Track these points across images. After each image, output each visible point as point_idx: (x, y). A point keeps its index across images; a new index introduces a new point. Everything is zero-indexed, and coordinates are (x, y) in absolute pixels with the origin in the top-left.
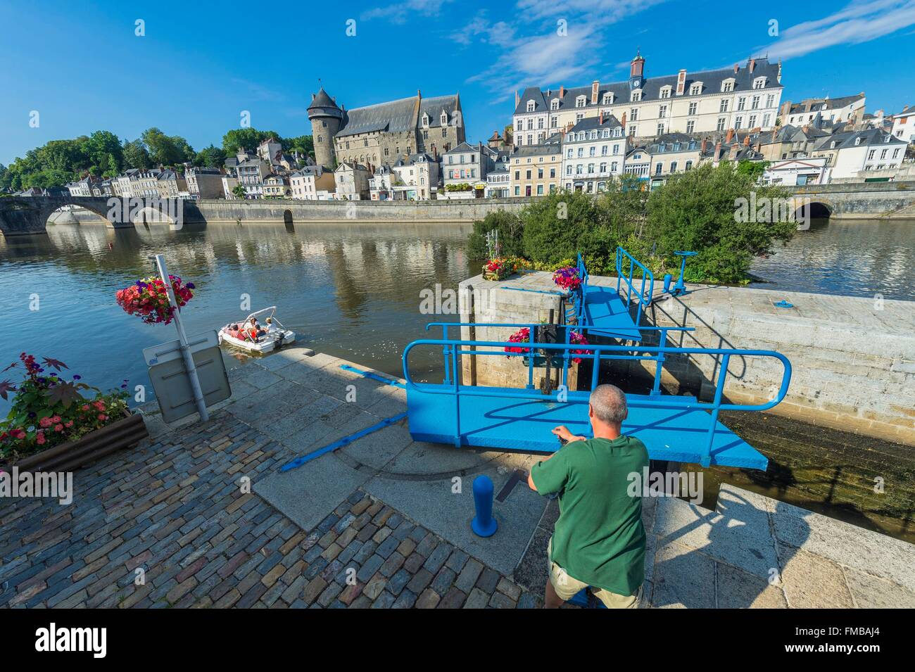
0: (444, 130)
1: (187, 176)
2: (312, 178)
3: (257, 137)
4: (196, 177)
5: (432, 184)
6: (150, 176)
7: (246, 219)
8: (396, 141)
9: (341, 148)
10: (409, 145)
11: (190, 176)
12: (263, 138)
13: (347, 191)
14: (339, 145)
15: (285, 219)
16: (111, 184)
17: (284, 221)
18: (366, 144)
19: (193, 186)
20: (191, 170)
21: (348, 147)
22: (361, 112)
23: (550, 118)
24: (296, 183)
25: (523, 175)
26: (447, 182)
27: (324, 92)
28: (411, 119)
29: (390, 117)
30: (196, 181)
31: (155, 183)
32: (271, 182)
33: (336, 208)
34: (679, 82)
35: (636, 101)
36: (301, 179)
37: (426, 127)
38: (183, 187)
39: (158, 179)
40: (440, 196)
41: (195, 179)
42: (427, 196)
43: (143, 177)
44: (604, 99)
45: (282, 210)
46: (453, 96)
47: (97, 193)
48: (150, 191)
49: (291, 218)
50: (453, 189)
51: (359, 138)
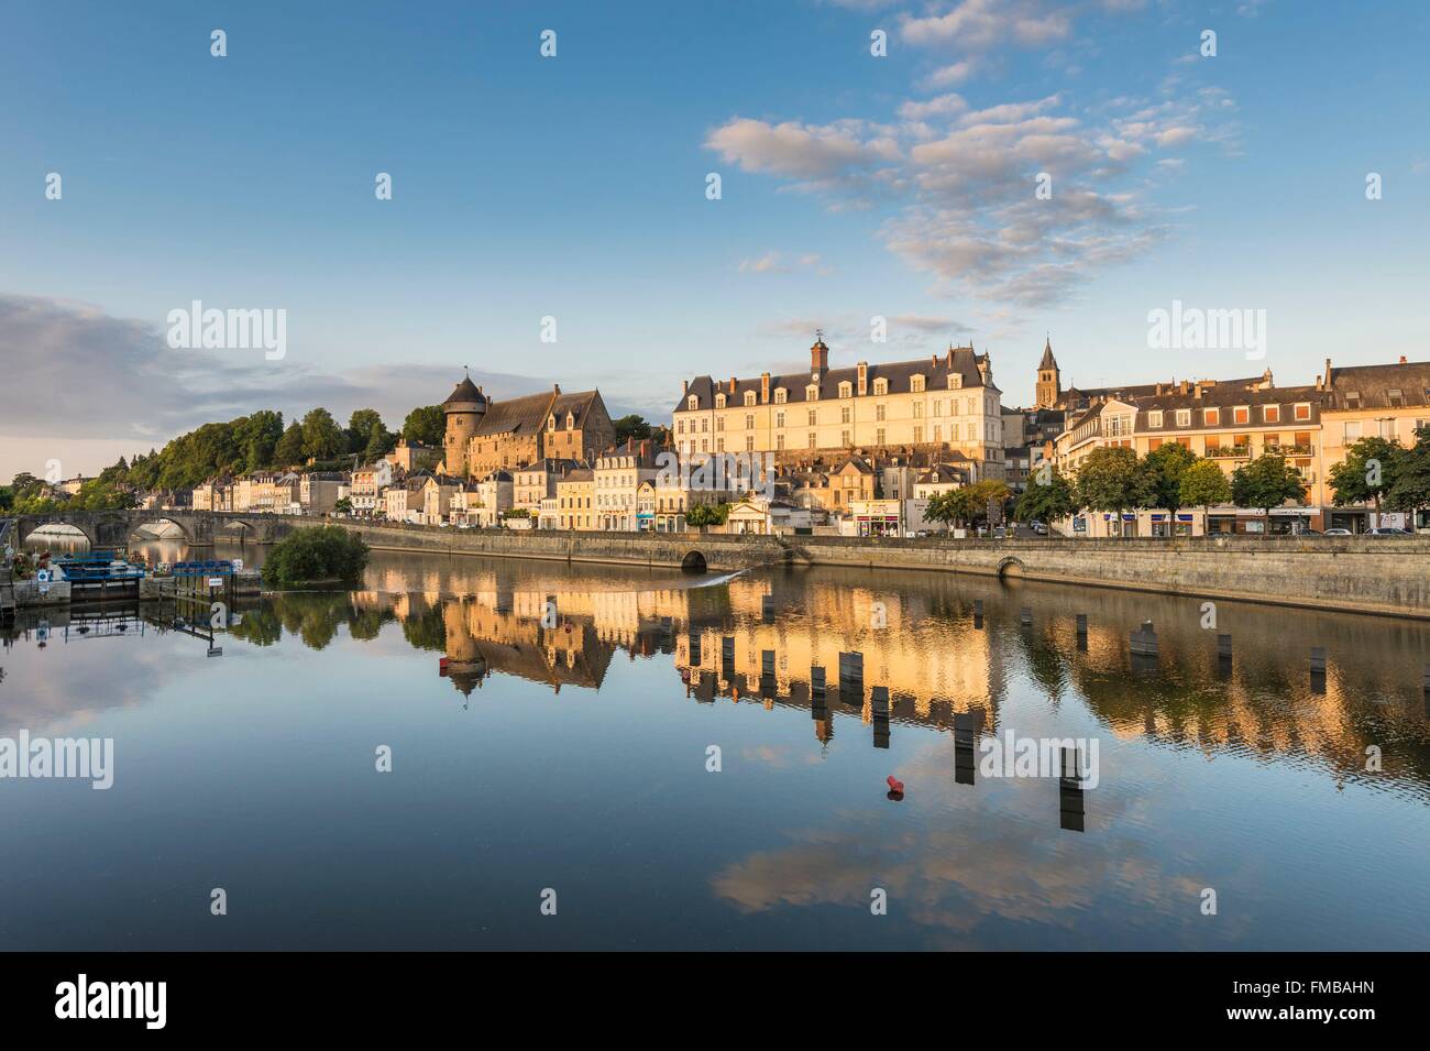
0: (570, 435)
1: (303, 483)
4: (312, 485)
5: (499, 507)
6: (270, 481)
10: (529, 454)
11: (305, 484)
14: (472, 447)
18: (496, 449)
19: (306, 495)
20: (307, 476)
21: (480, 451)
23: (716, 420)
25: (567, 504)
26: (515, 506)
30: (309, 489)
31: (273, 490)
34: (860, 379)
35: (812, 400)
38: (295, 497)
39: (276, 485)
41: (309, 486)
42: (494, 522)
43: (263, 481)
44: (776, 396)
51: (490, 440)
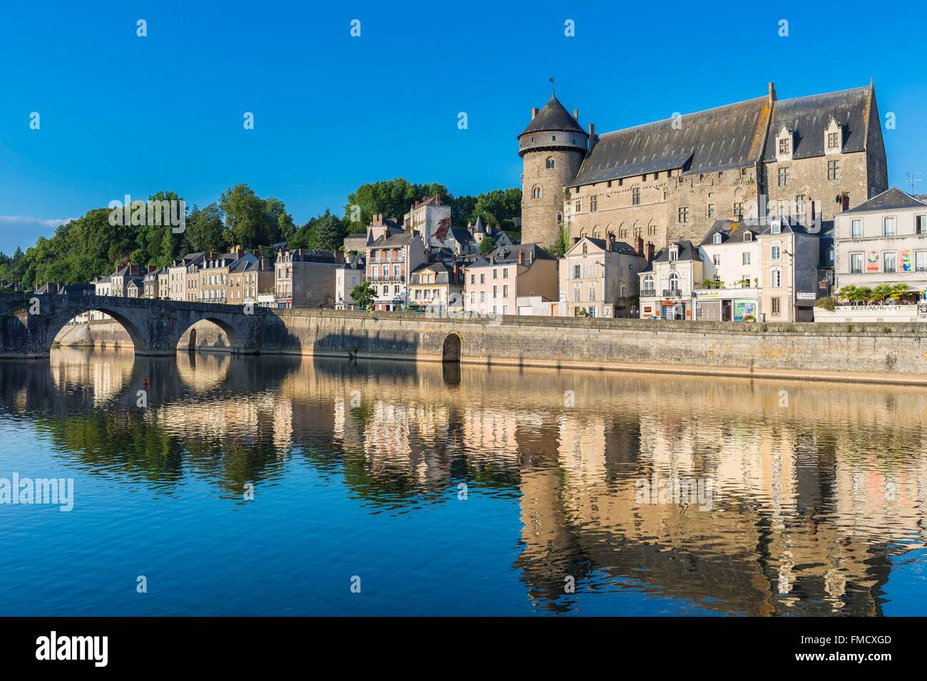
0: (833, 162)
1: (279, 266)
2: (512, 269)
3: (409, 194)
4: (294, 268)
5: (800, 286)
6: (220, 265)
7: (367, 351)
8: (707, 191)
9: (578, 208)
10: (739, 199)
11: (284, 265)
12: (420, 195)
13: (585, 297)
14: (574, 203)
15: (444, 354)
16: (157, 278)
17: (440, 358)
18: (636, 200)
19: (284, 283)
20: (287, 254)
21: (594, 207)
22: (631, 136)
24: (478, 279)
26: (844, 280)
27: (557, 104)
28: (749, 145)
29: (697, 143)
30: (290, 274)
31: (225, 277)
32: (426, 277)
33: (558, 335)
36: (488, 271)
37: (784, 158)
38: (265, 285)
39: (231, 271)
40: (821, 315)
41: (291, 270)
42: (786, 314)
43: (208, 267)
45: (441, 334)
46: (858, 89)
47: (133, 292)
48: (212, 292)
49: (458, 352)
50: (861, 297)
51: (621, 188)
